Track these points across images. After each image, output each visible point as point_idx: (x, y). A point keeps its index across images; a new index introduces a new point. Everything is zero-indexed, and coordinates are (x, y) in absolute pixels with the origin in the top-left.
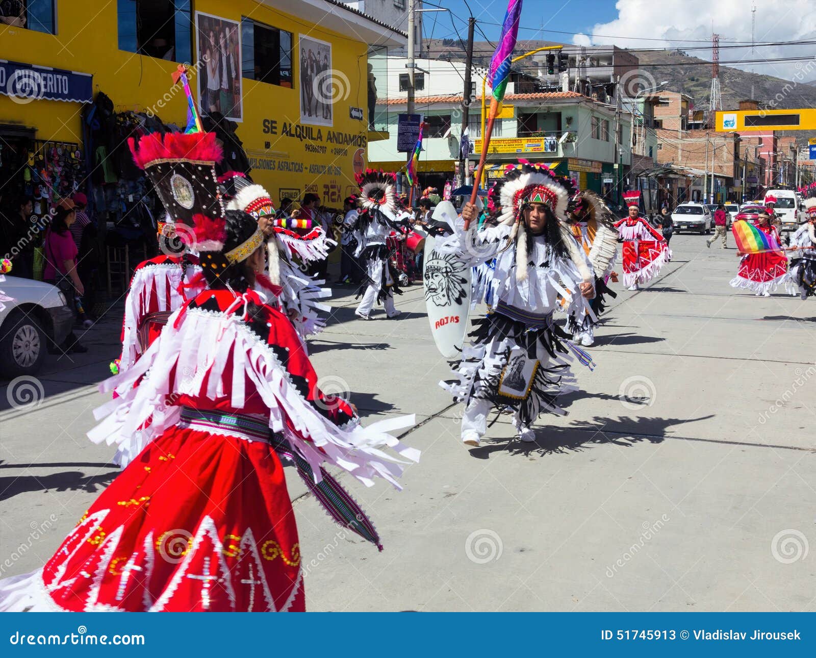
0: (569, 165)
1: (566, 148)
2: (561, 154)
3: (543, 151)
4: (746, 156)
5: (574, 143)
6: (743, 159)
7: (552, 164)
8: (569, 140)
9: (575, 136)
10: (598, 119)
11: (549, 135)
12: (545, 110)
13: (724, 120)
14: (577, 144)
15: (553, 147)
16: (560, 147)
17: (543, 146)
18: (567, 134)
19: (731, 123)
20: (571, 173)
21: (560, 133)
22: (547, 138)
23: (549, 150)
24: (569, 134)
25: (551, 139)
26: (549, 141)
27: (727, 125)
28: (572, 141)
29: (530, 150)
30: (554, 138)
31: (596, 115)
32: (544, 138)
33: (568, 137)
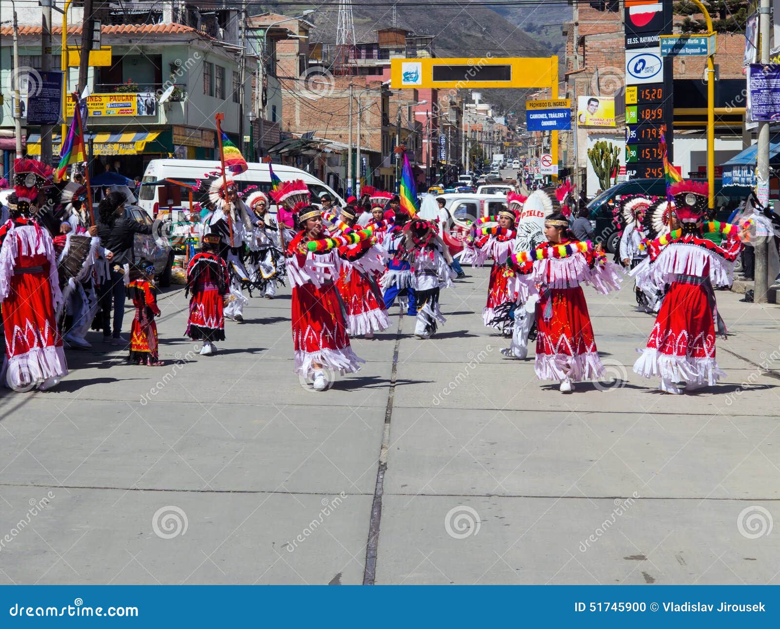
0: (174, 136)
1: (170, 110)
2: (163, 120)
3: (135, 114)
4: (400, 119)
5: (182, 103)
6: (395, 124)
7: (150, 134)
8: (175, 99)
9: (184, 91)
10: (211, 64)
11: (142, 90)
12: (136, 50)
13: (404, 72)
14: (187, 105)
15: (152, 108)
16: (162, 109)
17: (134, 106)
18: (172, 88)
19: (414, 75)
20: (177, 148)
21: (161, 87)
22: (141, 94)
23: (144, 113)
24: (175, 88)
25: (147, 96)
26: (144, 99)
27: (407, 79)
28: (179, 100)
29: (115, 112)
30: (152, 94)
31: (210, 59)
32: (136, 94)
33: (174, 94)
